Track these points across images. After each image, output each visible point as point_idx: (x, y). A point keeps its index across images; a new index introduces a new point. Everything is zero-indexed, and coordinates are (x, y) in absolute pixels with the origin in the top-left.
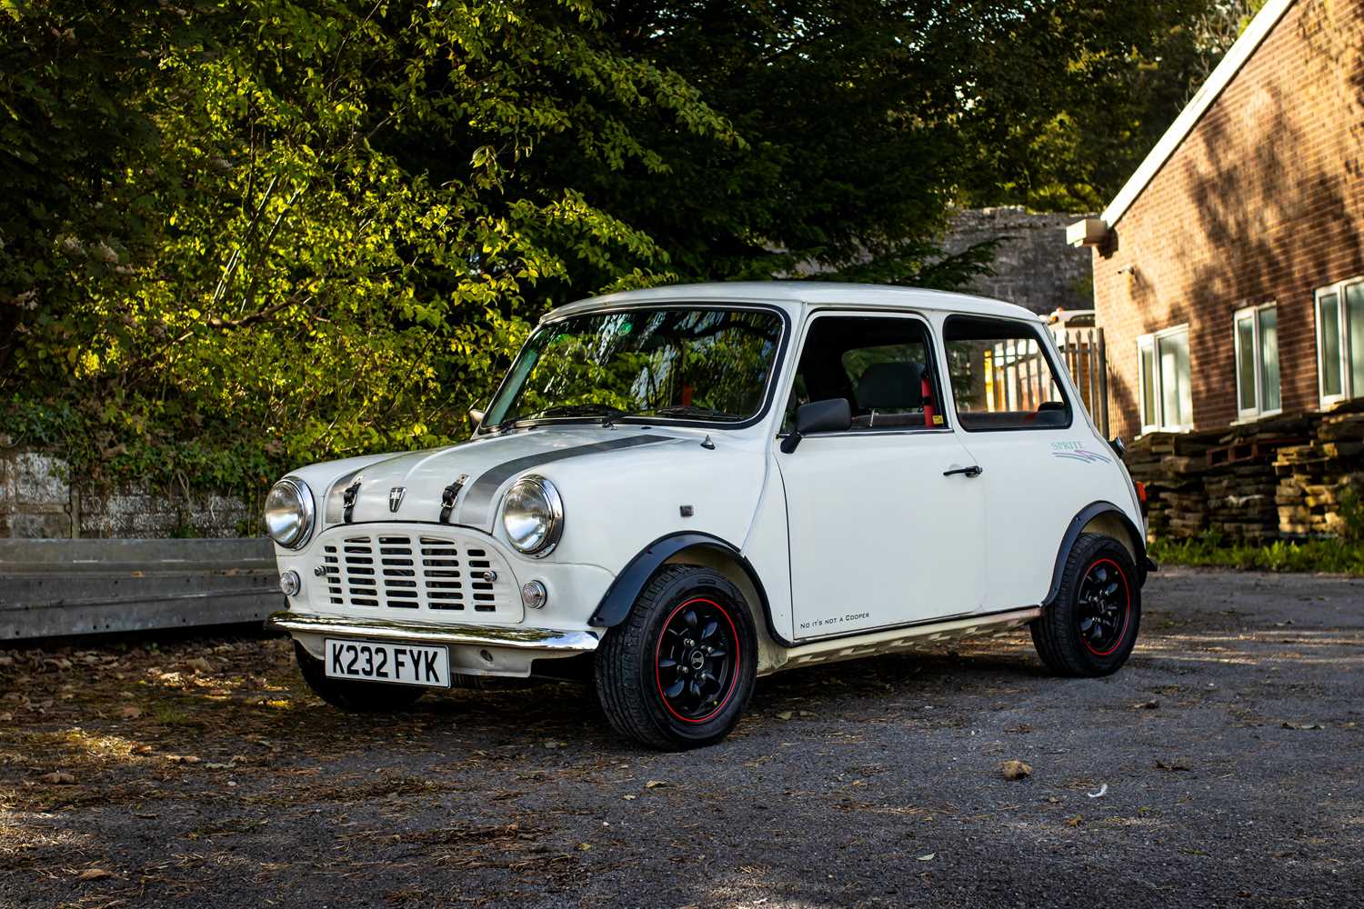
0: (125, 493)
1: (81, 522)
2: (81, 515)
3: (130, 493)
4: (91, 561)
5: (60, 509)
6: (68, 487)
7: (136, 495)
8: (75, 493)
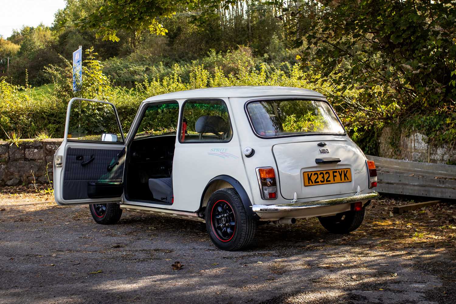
0: (443, 147)
1: (430, 156)
2: (431, 154)
3: (443, 148)
4: (419, 169)
5: (424, 151)
6: (427, 144)
7: (445, 148)
8: (429, 146)
